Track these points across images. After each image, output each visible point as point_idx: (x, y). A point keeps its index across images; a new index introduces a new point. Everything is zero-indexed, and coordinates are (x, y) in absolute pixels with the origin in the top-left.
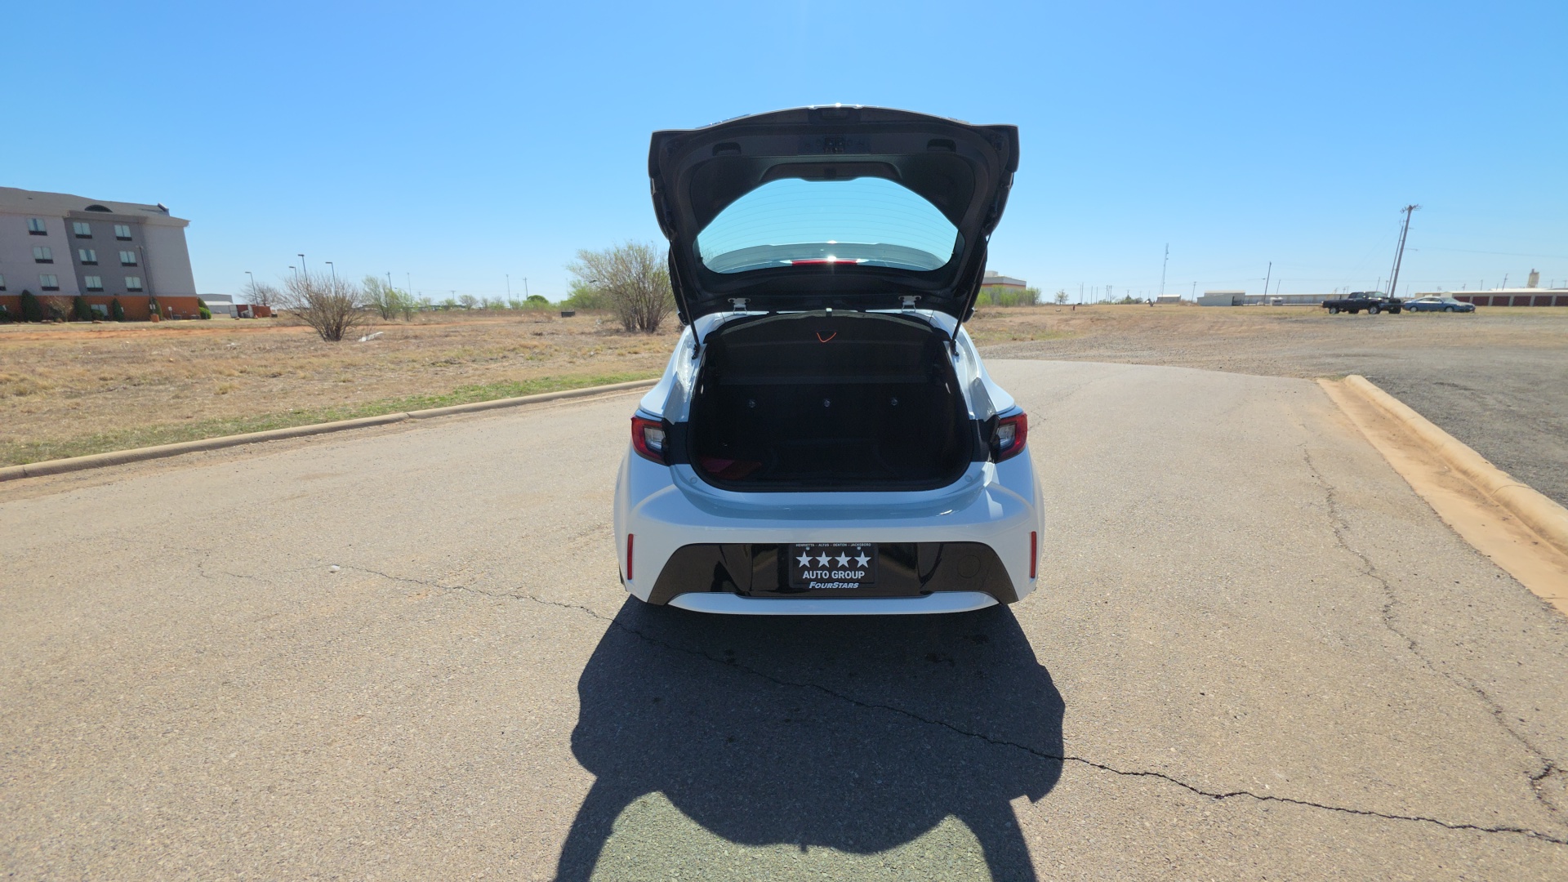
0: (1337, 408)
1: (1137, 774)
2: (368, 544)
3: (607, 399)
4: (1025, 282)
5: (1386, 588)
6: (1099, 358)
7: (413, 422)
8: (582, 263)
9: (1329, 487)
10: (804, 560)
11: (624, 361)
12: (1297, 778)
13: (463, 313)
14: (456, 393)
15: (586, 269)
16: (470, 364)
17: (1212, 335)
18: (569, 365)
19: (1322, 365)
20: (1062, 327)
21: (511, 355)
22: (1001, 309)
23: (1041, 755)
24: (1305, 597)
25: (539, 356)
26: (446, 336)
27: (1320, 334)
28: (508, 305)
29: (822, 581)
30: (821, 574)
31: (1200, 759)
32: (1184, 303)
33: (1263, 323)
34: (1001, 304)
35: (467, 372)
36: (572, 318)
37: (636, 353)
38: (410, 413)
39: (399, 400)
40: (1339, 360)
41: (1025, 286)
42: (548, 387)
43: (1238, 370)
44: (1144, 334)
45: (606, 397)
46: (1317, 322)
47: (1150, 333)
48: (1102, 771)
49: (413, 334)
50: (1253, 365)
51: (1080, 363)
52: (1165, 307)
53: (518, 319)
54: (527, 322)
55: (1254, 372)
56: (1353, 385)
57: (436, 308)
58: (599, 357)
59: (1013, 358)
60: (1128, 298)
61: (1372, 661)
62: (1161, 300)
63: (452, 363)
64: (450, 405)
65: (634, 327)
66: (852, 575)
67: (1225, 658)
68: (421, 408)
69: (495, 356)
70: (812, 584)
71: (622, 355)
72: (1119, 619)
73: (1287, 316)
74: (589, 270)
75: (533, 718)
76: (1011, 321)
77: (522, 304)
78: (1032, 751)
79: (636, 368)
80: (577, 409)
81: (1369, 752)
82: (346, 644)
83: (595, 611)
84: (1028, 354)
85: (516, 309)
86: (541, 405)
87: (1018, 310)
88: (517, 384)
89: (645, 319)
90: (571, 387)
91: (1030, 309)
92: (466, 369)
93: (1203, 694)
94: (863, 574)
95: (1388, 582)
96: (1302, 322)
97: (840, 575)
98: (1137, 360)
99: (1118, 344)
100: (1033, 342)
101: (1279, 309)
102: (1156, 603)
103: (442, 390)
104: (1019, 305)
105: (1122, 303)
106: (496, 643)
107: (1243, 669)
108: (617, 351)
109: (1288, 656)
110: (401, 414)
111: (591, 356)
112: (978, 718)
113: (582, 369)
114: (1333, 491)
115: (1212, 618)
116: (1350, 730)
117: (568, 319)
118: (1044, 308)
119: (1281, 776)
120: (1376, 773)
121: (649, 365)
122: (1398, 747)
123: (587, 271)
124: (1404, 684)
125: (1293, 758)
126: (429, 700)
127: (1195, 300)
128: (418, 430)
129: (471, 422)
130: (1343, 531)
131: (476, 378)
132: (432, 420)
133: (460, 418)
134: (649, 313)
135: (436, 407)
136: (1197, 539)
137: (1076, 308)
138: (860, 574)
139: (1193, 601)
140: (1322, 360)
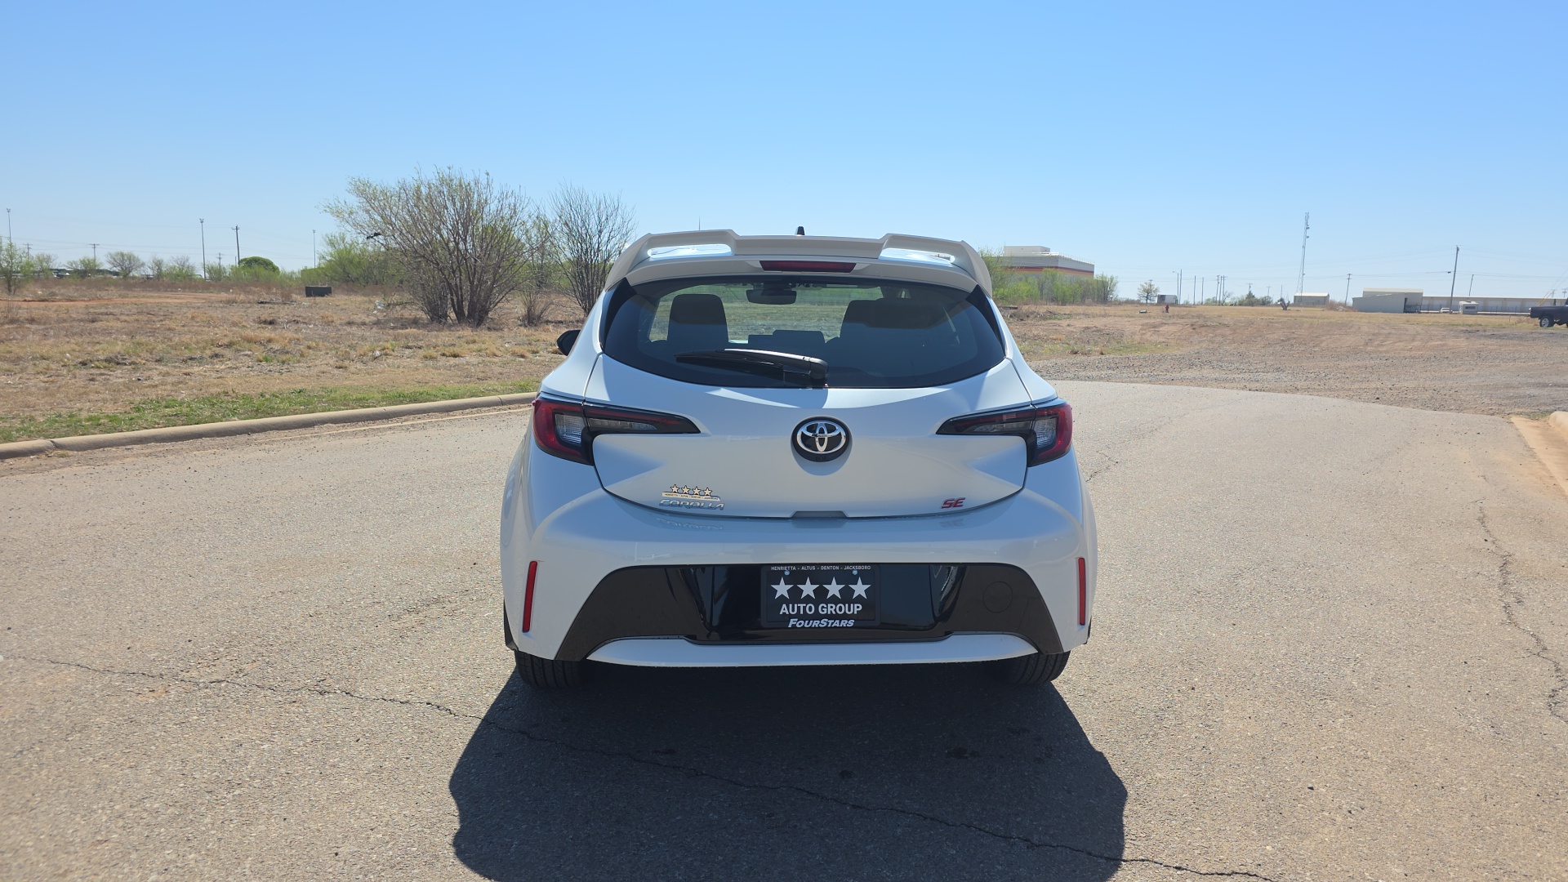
0: (1533, 456)
1: (1222, 874)
2: (41, 627)
3: (412, 425)
4: (1093, 266)
5: (1557, 670)
6: (1203, 382)
7: (62, 456)
8: (354, 201)
9: (1506, 554)
10: (782, 589)
11: (436, 369)
12: (1417, 873)
13: (116, 285)
14: (138, 410)
15: (361, 213)
16: (154, 365)
17: (1369, 353)
18: (336, 371)
19: (1520, 397)
20: (1148, 336)
21: (228, 353)
22: (1053, 308)
23: (1101, 857)
24: (1454, 681)
25: (282, 357)
26: (93, 322)
27: (1523, 355)
28: (200, 273)
29: (805, 617)
30: (804, 608)
31: (1302, 857)
32: (1333, 306)
33: (1444, 337)
34: (1054, 300)
35: (149, 378)
36: (327, 298)
37: (455, 356)
38: (57, 440)
39: (32, 419)
40: (1545, 392)
41: (1093, 272)
42: (305, 404)
43: (1402, 402)
44: (1271, 350)
45: (410, 423)
46: (1521, 338)
47: (1278, 348)
48: (1179, 872)
49: (26, 316)
50: (1424, 396)
51: (1172, 388)
52: (1304, 311)
53: (224, 296)
54: (243, 302)
55: (1425, 406)
56: (1559, 426)
57: (60, 273)
58: (390, 361)
59: (1073, 379)
60: (1250, 296)
61: (1526, 750)
62: (1300, 301)
63: (118, 364)
64: (128, 430)
65: (446, 316)
66: (845, 608)
67: (1344, 749)
68: (76, 433)
69: (198, 354)
70: (792, 622)
71: (432, 358)
72: (1209, 707)
73: (1480, 328)
74: (366, 216)
75: (380, 836)
76: (1068, 325)
77: (228, 271)
78: (1090, 854)
79: (458, 379)
80: (361, 440)
81: (1507, 843)
82: (48, 753)
83: (451, 707)
84: (1095, 374)
85: (217, 279)
86: (295, 433)
87: (1080, 309)
88: (247, 399)
89: (466, 304)
90: (347, 406)
91: (1099, 309)
92: (147, 373)
93: (1312, 788)
94: (861, 608)
95: (1562, 663)
96: (1500, 337)
97: (829, 609)
98: (1258, 385)
99: (1231, 362)
100: (1103, 357)
101: (1471, 319)
102: (1260, 690)
103: (109, 405)
104: (1083, 303)
105: (1241, 304)
106: (299, 749)
107: (1365, 761)
108: (421, 352)
109: (1423, 746)
110: (40, 442)
111: (376, 358)
112: (1019, 819)
113: (358, 378)
114: (1509, 559)
115: (1331, 705)
116: (1488, 822)
117: (319, 299)
118: (1121, 308)
119: (1398, 871)
120: (1512, 864)
121: (481, 375)
122: (1542, 838)
123: (362, 217)
124: (1561, 772)
125: (1415, 852)
126: (208, 820)
127: (1350, 302)
128: (75, 469)
129: (170, 458)
130: (1514, 606)
131: (169, 387)
132: (98, 453)
133: (149, 451)
134: (473, 293)
135: (102, 432)
136: (1321, 615)
137: (1170, 308)
138: (856, 608)
139: (1309, 687)
140: (1521, 391)
